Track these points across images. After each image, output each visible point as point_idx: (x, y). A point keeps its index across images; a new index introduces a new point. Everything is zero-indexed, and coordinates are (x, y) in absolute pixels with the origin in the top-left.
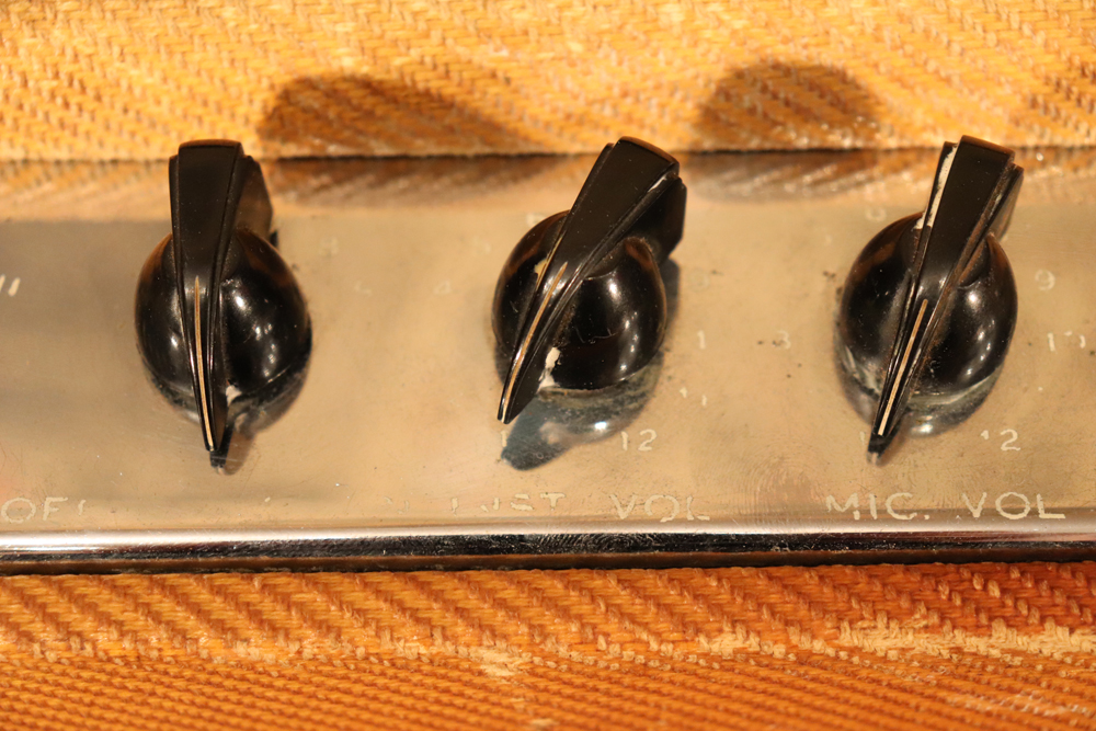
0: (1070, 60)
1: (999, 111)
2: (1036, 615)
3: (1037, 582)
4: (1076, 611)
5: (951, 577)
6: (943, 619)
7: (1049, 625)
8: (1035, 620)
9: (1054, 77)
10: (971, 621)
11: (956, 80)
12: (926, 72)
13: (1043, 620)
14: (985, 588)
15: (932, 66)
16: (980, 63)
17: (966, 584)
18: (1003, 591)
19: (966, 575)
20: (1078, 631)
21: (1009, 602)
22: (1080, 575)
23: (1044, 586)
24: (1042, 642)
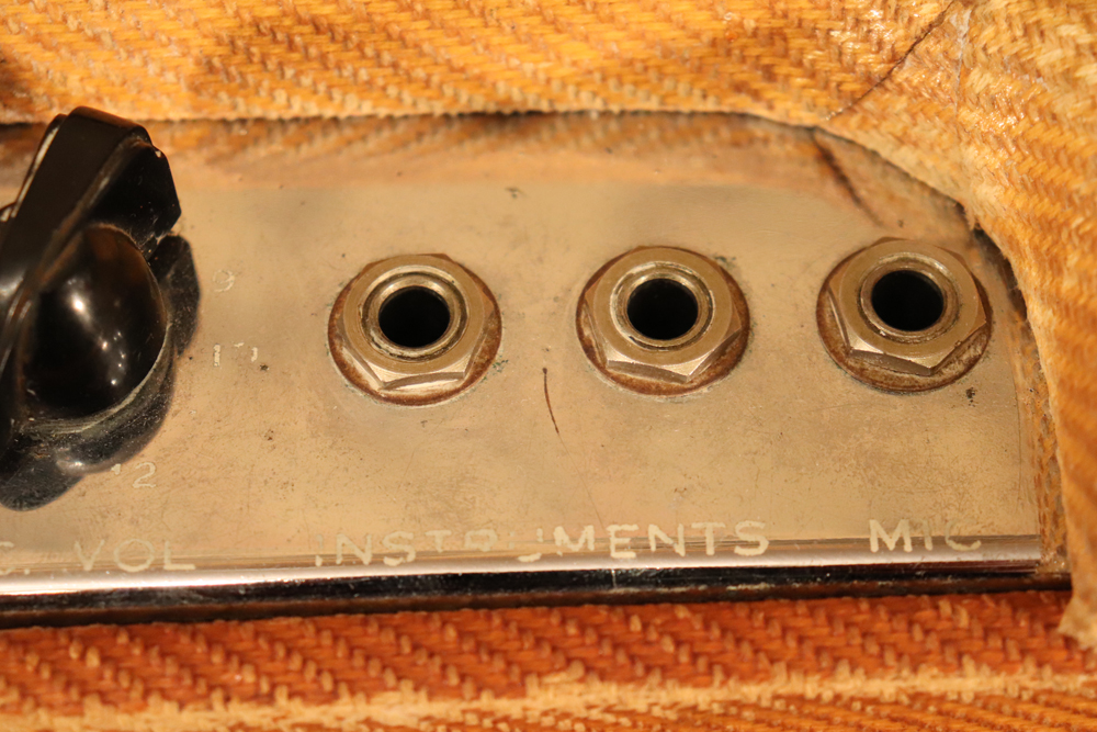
0: (237, 14)
1: (170, 76)
2: (139, 687)
3: (147, 647)
4: (188, 681)
5: (45, 644)
6: (24, 695)
7: (154, 700)
8: (136, 694)
9: (224, 35)
10: (58, 697)
11: (106, 39)
12: (67, 30)
13: (146, 693)
14: (83, 657)
15: (72, 24)
16: (131, 20)
17: (62, 652)
18: (104, 659)
19: (63, 640)
20: (190, 707)
21: (108, 674)
22: (201, 639)
23: (154, 652)
24: (148, 721)
